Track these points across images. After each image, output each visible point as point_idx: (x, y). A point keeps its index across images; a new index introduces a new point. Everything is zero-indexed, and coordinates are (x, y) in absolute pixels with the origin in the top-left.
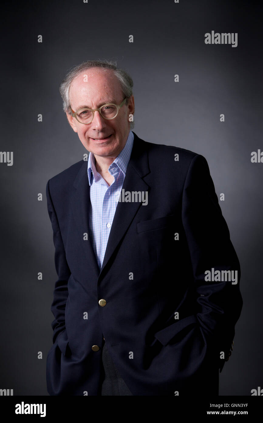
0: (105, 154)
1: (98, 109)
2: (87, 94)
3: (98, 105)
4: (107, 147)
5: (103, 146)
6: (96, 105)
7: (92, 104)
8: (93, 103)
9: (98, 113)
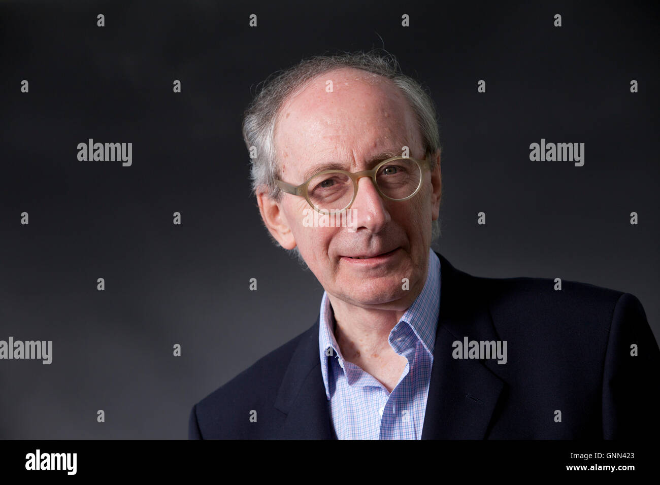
0: (382, 296)
1: (369, 171)
2: (337, 131)
3: (367, 160)
4: (390, 279)
5: (377, 276)
6: (362, 160)
7: (351, 158)
8: (355, 155)
9: (370, 182)
